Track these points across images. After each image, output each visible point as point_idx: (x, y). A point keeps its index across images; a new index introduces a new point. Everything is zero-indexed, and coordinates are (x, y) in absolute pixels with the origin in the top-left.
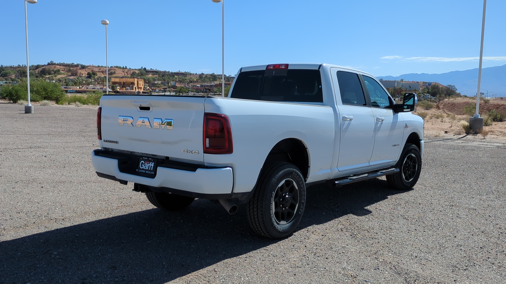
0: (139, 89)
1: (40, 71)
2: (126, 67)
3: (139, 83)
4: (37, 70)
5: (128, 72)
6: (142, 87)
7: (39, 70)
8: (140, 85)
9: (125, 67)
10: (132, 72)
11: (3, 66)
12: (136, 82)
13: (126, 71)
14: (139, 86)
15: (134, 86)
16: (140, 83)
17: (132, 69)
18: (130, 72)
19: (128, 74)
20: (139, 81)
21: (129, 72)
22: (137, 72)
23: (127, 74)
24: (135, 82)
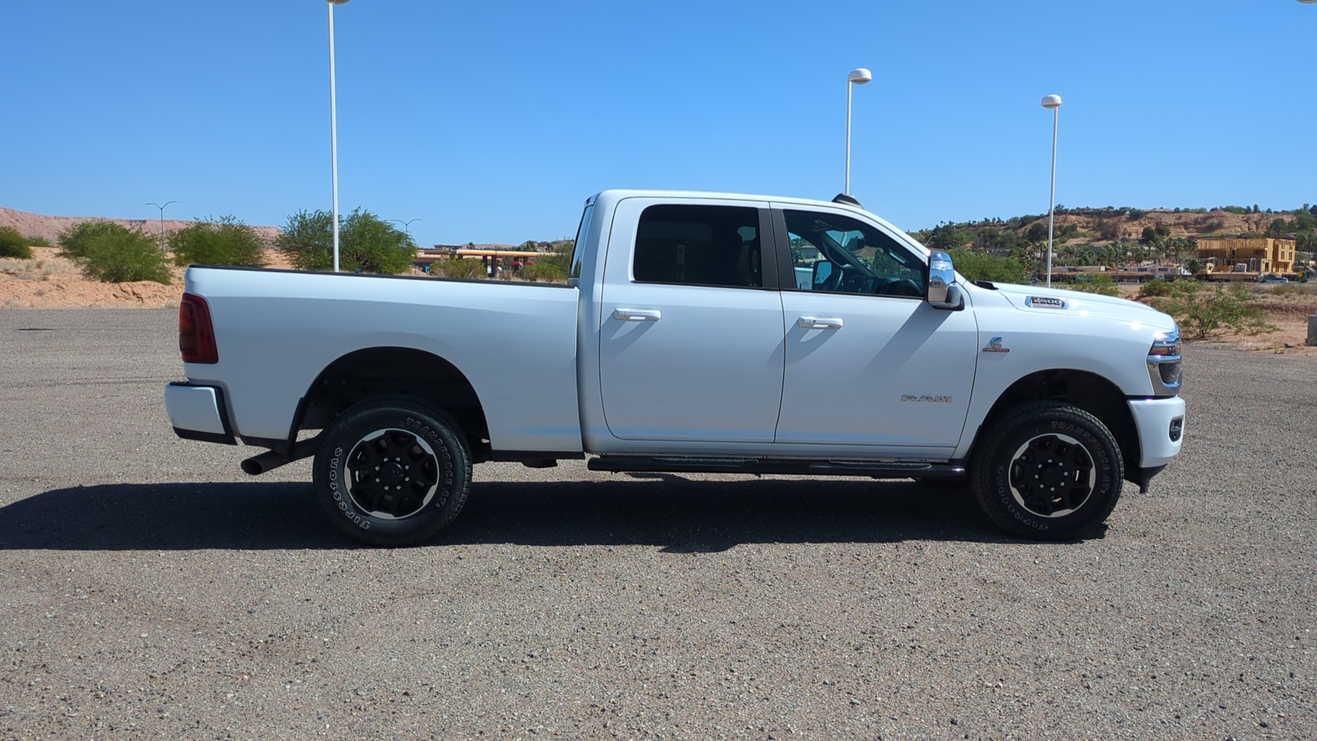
0: (1278, 267)
1: (1028, 231)
2: (1256, 207)
3: (1280, 250)
4: (1023, 229)
5: (1260, 220)
6: (1289, 263)
7: (1025, 229)
8: (1283, 258)
9: (1252, 208)
10: (1271, 220)
11: (953, 223)
12: (1269, 249)
13: (1255, 220)
14: (1280, 260)
15: (1263, 260)
16: (1283, 250)
17: (1276, 213)
18: (1266, 221)
19: (1261, 226)
20: (1280, 246)
21: (1263, 221)
22: (1287, 219)
23: (1257, 228)
24: (1266, 249)
